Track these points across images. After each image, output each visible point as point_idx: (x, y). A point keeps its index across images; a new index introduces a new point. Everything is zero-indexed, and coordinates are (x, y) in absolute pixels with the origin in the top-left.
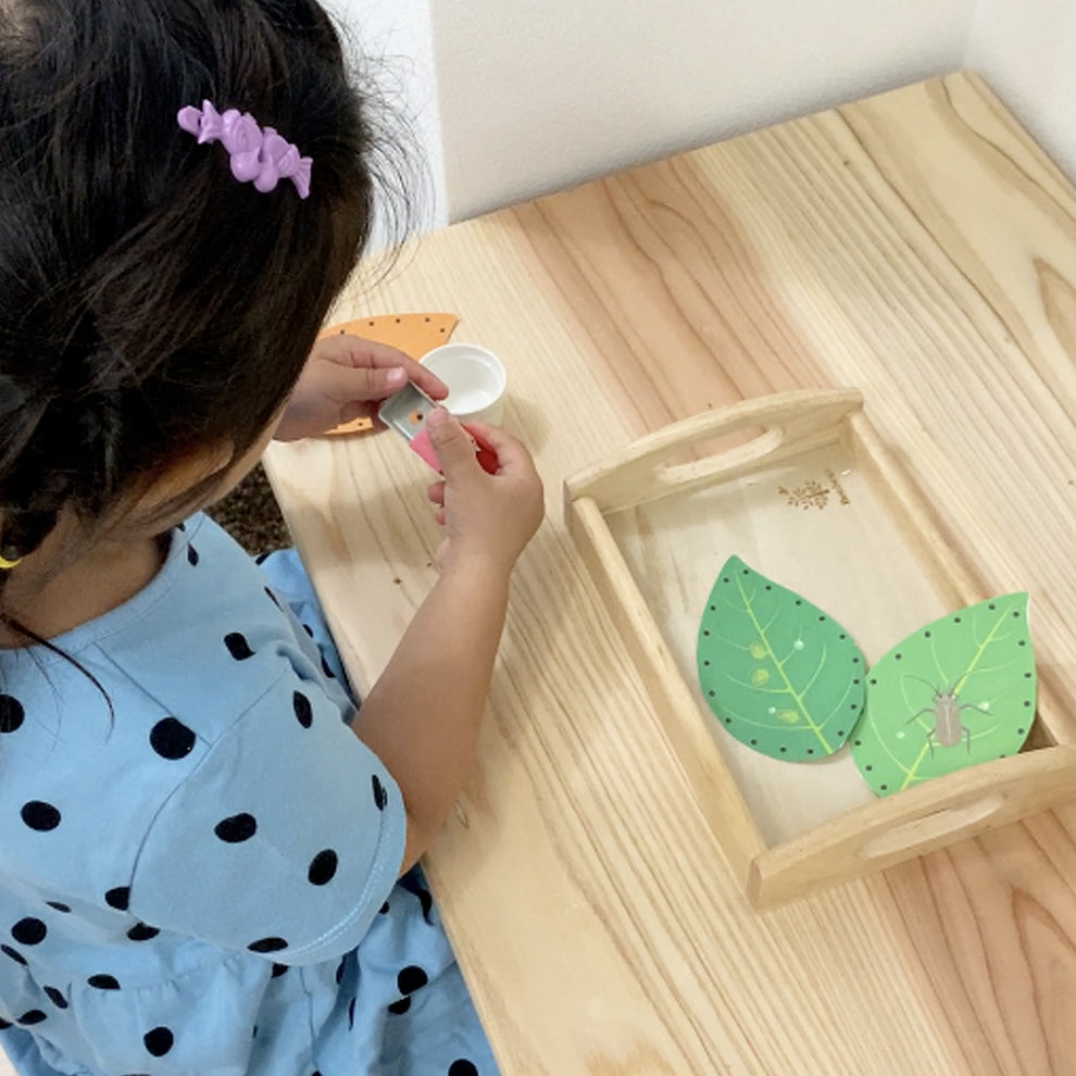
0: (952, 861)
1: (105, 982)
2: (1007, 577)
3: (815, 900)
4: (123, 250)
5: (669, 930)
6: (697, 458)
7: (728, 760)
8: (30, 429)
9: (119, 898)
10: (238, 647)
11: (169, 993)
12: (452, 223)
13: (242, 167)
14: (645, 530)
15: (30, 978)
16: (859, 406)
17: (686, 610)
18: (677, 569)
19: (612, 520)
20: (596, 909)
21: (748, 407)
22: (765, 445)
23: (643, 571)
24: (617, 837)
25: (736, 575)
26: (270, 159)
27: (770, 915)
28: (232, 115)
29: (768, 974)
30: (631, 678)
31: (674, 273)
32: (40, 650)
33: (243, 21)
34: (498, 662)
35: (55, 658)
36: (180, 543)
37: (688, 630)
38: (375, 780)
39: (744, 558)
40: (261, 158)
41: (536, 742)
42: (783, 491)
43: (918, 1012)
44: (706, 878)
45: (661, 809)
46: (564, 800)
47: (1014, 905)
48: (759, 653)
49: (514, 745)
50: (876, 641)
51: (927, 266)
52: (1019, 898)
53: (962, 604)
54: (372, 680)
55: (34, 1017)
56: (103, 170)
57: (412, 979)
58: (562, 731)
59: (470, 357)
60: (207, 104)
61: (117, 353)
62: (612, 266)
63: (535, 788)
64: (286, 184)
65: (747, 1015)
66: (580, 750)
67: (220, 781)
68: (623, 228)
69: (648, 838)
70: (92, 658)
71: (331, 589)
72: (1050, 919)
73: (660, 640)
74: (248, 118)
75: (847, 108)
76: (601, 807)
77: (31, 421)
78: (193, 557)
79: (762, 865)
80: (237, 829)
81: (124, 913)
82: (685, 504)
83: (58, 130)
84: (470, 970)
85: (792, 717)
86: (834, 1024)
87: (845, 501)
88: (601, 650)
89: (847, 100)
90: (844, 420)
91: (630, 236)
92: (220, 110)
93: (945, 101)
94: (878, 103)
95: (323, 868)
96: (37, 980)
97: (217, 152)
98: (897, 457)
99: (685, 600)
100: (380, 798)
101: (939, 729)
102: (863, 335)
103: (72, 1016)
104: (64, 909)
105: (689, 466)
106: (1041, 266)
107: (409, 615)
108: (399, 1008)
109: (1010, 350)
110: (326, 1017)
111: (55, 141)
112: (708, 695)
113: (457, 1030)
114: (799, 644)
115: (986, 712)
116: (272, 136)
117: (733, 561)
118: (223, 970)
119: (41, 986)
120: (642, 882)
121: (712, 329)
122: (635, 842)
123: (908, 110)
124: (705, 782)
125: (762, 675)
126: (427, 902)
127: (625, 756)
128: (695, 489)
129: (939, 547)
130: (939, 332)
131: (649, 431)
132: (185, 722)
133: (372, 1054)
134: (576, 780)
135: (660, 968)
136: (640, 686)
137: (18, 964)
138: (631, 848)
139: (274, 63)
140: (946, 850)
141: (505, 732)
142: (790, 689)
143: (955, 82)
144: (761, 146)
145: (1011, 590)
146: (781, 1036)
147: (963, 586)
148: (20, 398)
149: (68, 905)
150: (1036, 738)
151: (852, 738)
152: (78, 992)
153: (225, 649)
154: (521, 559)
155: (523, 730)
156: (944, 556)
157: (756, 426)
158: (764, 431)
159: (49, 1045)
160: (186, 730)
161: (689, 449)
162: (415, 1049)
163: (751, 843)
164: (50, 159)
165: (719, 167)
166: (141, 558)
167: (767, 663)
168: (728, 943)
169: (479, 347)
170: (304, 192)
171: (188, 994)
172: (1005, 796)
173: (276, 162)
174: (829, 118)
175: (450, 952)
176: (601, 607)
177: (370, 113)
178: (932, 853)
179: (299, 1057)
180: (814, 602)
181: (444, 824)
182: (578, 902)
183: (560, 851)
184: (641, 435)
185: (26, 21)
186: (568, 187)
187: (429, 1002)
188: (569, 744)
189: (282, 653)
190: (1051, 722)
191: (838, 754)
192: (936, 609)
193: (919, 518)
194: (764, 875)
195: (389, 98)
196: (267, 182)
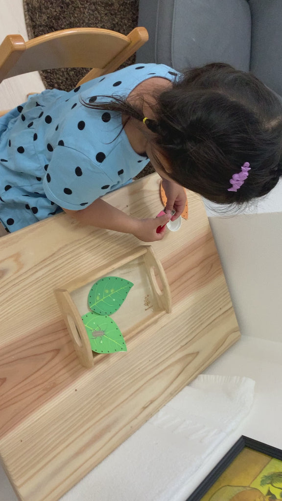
0: (66, 335)
1: (35, 137)
2: (130, 346)
3: (57, 304)
4: (218, 149)
5: (49, 271)
6: (156, 276)
7: (88, 284)
8: (177, 128)
9: (61, 143)
10: (121, 172)
11: (33, 153)
12: (209, 218)
13: (236, 176)
14: (139, 264)
15: (35, 118)
16: (167, 312)
17: (121, 274)
18: (131, 272)
19: (141, 257)
20: (54, 254)
21: (168, 288)
22: (159, 292)
23: (130, 264)
24: (70, 258)
25: (129, 285)
26: (237, 182)
27: (53, 294)
28: (247, 174)
29: (39, 294)
30: (104, 262)
31: (197, 270)
32: (121, 127)
33: (267, 176)
34: (108, 230)
35: (120, 130)
36: (143, 159)
37: (117, 274)
38: (87, 203)
39: (133, 287)
40: (238, 180)
41: (90, 240)
42: (148, 296)
43: (32, 328)
44: (61, 279)
45: (76, 269)
46: (78, 246)
47: (56, 350)
48: (112, 291)
49: (90, 234)
50: (115, 317)
51: (197, 328)
52: (58, 351)
53: (124, 337)
54: (105, 200)
55: (23, 118)
56: (236, 146)
57: (35, 210)
58: (93, 246)
59: (179, 223)
60: (250, 169)
61: (194, 148)
62: (199, 255)
63: (81, 239)
64: (231, 186)
65: (31, 289)
66: (90, 250)
67: (90, 168)
68: (206, 258)
69: (70, 266)
70: (119, 139)
71: (124, 190)
72: (53, 358)
73: (116, 268)
74: (246, 178)
75: (233, 309)
76: (77, 255)
77: (179, 128)
78: (140, 161)
79: (66, 292)
80: (79, 172)
81: (57, 144)
82: (145, 273)
83: (245, 135)
84: (39, 224)
85: (98, 298)
86: (29, 309)
87: (146, 310)
88: (111, 255)
89: (235, 309)
90: (164, 309)
91: (205, 260)
92: (249, 171)
93: (234, 331)
94: (234, 316)
95: (68, 191)
96: (35, 120)
97: (239, 171)
98: (156, 322)
99: (124, 274)
100: (83, 204)
101: (96, 332)
102: (182, 313)
103: (25, 129)
104: (57, 129)
105: (154, 274)
106: (198, 353)
107: (120, 209)
108: (27, 207)
109: (179, 346)
110: (26, 190)
111: (242, 135)
112: (102, 279)
113: (21, 221)
114: (114, 300)
115: (100, 342)
116: (242, 183)
117: (132, 285)
118: (39, 166)
119: (33, 121)
120: (60, 264)
121: (184, 279)
122: (69, 263)
123: (232, 323)
124: (84, 278)
125: (107, 291)
126: (53, 214)
127: (88, 260)
128: (148, 276)
129: (136, 331)
130: (182, 331)
131: (162, 264)
132: (105, 160)
133: (16, 200)
134: (81, 250)
135: (42, 269)
136: (104, 263)
137: (39, 116)
138: (66, 262)
139: (258, 183)
140: (68, 334)
141: (93, 232)
142: (104, 298)
143: (238, 333)
144: (225, 289)
145: (127, 347)
146: (26, 297)
147: (128, 337)
148: (185, 126)
149: (58, 130)
150: (95, 354)
151: (93, 312)
152: (32, 131)
153: (120, 170)
154: (132, 235)
155: (92, 237)
156: (134, 333)
157: (163, 288)
158: (161, 291)
159: (15, 121)
160: (103, 160)
161: (158, 274)
162: (17, 210)
163: (70, 289)
164: (239, 134)
165: (220, 280)
166: (141, 150)
167: (110, 293)
168: (46, 285)
169: (181, 224)
170: (229, 190)
171: (32, 157)
172: (82, 347)
173: (236, 184)
174: (230, 305)
175: (42, 220)
176: (121, 255)
177: (245, 204)
178: (68, 331)
179: (16, 183)
180: (123, 303)
181: (72, 218)
182: (55, 250)
183: (66, 245)
184: (161, 262)
185: (268, 127)
186: (216, 245)
187: (28, 214)
188: (91, 247)
189: (118, 182)
190: (98, 357)
191: (90, 309)
192: (123, 330)
193: (142, 327)
194: (64, 293)
195: (247, 209)
196: (232, 182)
